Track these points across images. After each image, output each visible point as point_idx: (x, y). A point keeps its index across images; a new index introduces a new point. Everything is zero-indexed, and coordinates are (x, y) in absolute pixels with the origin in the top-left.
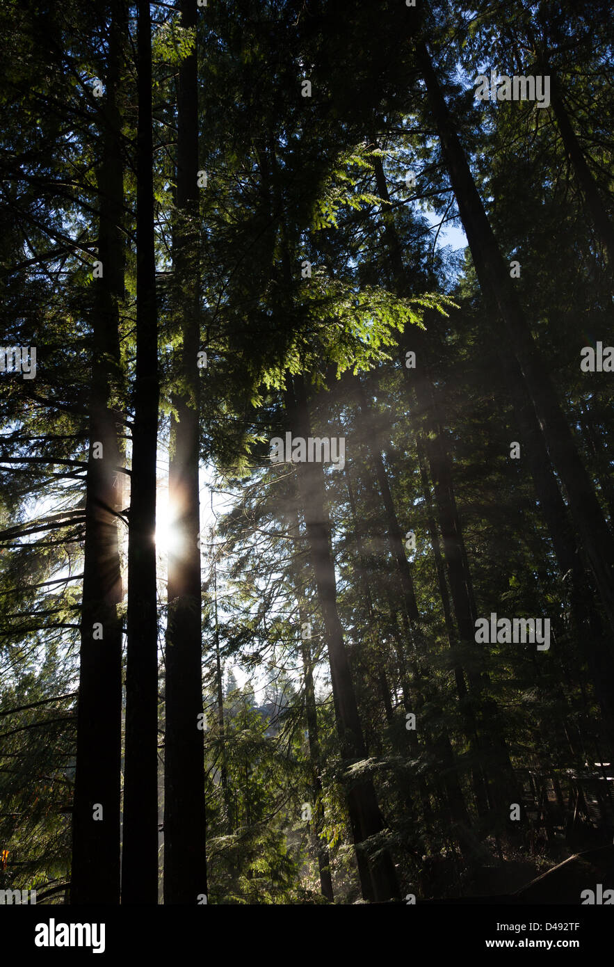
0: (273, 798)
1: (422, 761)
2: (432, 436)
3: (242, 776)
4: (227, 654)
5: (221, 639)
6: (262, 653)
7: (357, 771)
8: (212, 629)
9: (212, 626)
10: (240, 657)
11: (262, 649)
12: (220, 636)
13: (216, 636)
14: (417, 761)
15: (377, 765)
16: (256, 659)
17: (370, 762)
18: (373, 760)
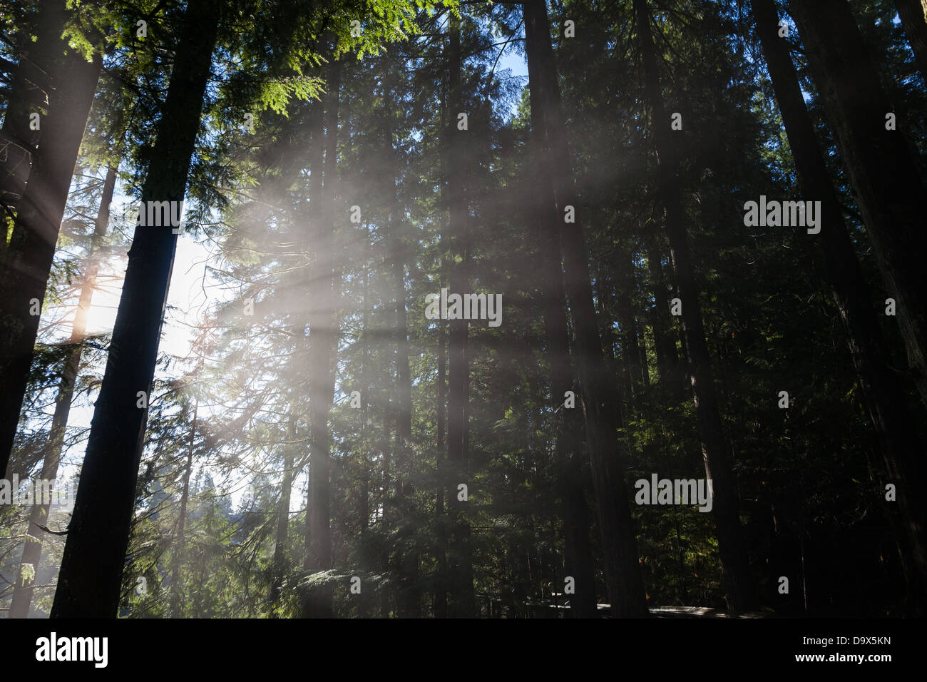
0: (226, 607)
1: (384, 577)
2: (458, 259)
3: (196, 582)
4: (200, 453)
5: (197, 436)
6: (241, 457)
7: (314, 582)
8: (187, 424)
9: (189, 421)
10: (217, 458)
11: (243, 452)
12: (197, 433)
13: (192, 432)
14: (379, 577)
15: (335, 577)
16: (232, 462)
17: (329, 574)
18: (333, 572)
